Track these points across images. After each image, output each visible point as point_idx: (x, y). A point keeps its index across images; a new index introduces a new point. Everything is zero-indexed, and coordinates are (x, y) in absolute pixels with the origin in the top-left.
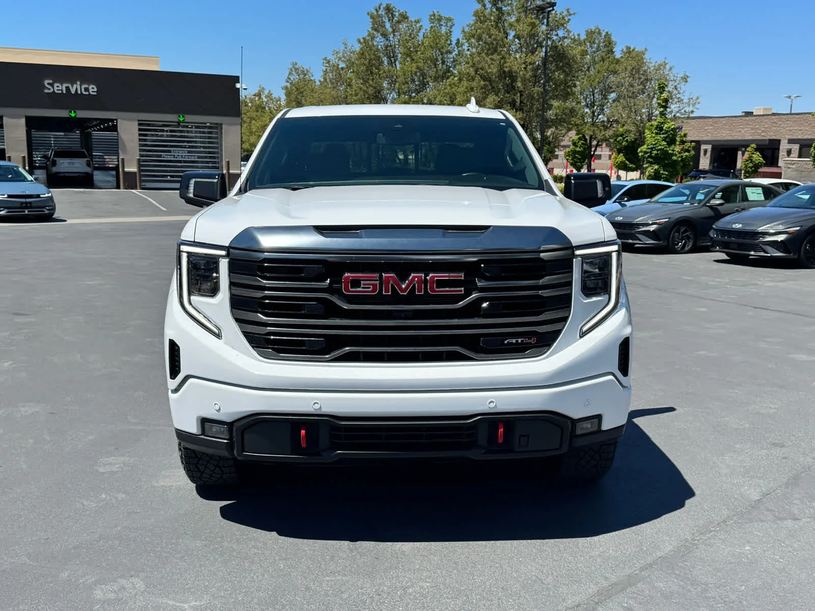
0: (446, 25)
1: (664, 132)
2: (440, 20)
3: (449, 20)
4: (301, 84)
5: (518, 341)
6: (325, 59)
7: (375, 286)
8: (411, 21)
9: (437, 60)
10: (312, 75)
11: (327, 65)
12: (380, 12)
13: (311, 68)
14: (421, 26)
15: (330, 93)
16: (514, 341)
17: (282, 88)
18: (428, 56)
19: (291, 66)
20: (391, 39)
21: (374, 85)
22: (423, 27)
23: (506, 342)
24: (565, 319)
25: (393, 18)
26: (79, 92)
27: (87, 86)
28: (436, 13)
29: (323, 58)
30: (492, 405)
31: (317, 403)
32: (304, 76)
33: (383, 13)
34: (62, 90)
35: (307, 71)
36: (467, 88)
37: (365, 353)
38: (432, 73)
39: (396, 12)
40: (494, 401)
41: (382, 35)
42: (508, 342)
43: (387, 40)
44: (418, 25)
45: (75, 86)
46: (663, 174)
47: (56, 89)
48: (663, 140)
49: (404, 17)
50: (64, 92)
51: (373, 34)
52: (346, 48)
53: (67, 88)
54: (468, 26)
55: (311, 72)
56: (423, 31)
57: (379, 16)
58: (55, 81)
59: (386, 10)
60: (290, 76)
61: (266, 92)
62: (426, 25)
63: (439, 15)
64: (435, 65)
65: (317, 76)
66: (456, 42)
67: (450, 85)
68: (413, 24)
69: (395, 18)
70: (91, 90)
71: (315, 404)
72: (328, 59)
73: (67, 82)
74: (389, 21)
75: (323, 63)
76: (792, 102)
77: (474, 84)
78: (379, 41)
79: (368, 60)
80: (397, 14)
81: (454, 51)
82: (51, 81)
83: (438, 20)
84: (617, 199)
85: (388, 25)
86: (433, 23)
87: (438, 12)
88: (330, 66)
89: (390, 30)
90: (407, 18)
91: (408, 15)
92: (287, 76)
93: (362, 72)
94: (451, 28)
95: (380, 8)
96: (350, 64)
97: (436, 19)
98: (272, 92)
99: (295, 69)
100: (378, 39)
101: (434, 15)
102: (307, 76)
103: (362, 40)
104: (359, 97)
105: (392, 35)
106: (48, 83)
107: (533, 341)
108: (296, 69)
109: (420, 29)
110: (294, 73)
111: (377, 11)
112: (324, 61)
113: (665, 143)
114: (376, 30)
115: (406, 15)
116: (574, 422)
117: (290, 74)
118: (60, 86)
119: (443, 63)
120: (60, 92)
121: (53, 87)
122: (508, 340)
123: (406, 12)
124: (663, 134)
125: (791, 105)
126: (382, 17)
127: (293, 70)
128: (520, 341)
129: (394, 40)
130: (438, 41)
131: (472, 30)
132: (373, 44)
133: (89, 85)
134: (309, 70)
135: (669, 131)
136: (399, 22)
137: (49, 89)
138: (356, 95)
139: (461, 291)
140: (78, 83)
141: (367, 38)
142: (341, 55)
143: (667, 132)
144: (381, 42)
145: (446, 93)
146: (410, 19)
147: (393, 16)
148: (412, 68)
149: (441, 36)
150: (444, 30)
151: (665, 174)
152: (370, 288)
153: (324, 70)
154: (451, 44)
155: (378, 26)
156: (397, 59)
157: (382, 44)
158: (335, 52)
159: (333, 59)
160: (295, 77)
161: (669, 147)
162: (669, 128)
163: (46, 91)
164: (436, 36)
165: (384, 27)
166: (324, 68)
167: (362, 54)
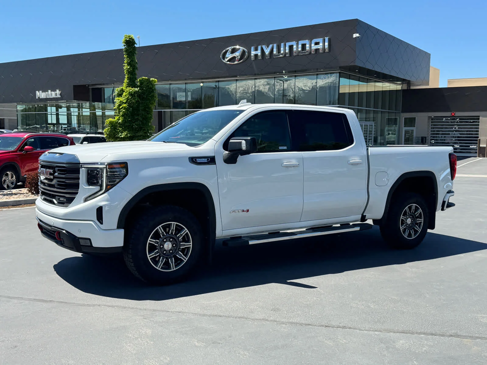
23: (60, 199)
30: (53, 223)
107: (65, 200)
116: (78, 238)
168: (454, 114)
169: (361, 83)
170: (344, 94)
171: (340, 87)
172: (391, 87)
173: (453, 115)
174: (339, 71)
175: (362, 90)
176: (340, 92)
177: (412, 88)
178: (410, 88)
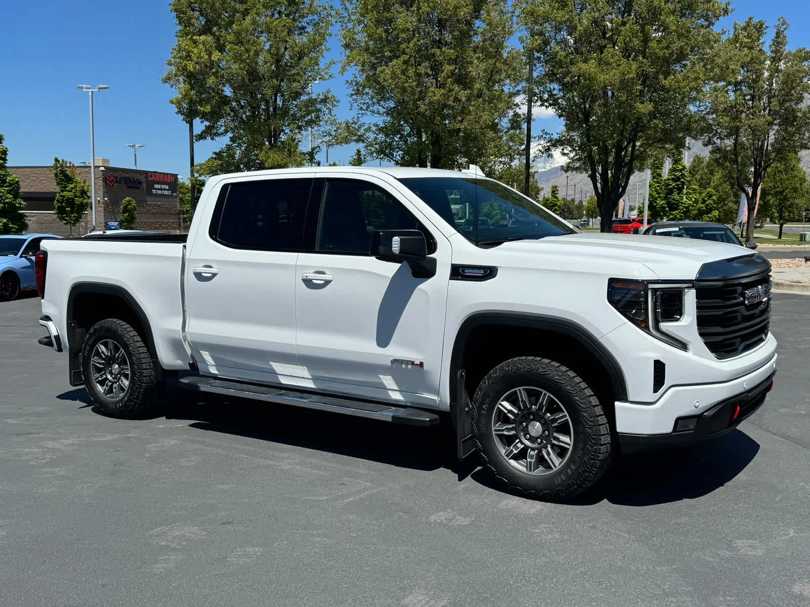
1: (8, 184)
46: (12, 228)
48: (8, 193)
71: (745, 384)
76: (135, 151)
84: (22, 254)
113: (11, 196)
124: (7, 186)
125: (135, 155)
135: (14, 184)
143: (11, 185)
151: (15, 228)
161: (15, 200)
162: (13, 180)
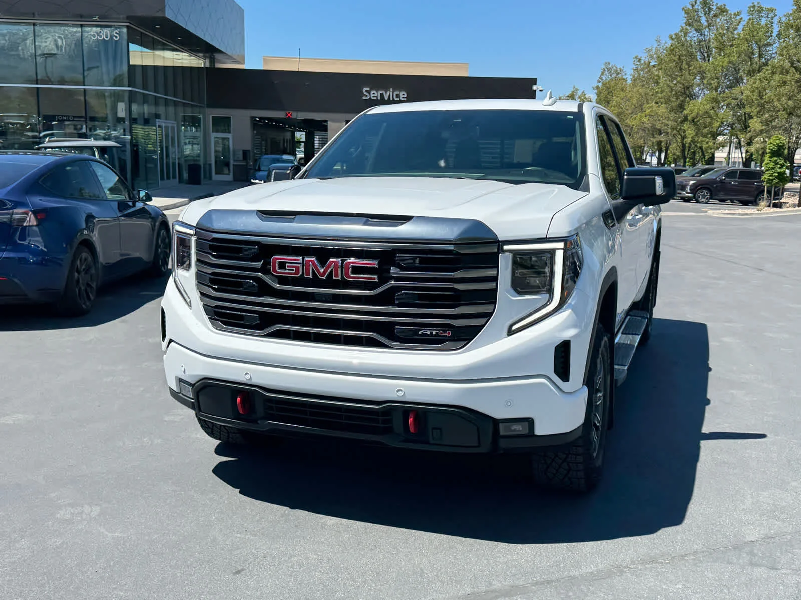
0: (768, 17)
2: (760, 11)
3: (772, 10)
4: (613, 84)
5: (432, 332)
6: (636, 58)
7: (297, 268)
8: (731, 15)
9: (753, 54)
10: (625, 75)
11: (638, 64)
12: (696, 7)
13: (625, 67)
14: (742, 19)
15: (638, 92)
16: (428, 332)
17: (594, 89)
18: (742, 50)
19: (603, 67)
20: (706, 34)
21: (682, 82)
22: (744, 19)
23: (420, 333)
24: (488, 315)
25: (710, 12)
26: (392, 99)
27: (398, 93)
28: (756, 4)
29: (634, 57)
30: (400, 394)
31: (248, 374)
32: (617, 75)
33: (700, 8)
34: (377, 97)
35: (621, 70)
36: (779, 82)
37: (295, 332)
38: (746, 67)
39: (713, 6)
40: (403, 390)
41: (696, 30)
42: (422, 333)
43: (701, 35)
44: (738, 18)
45: (388, 93)
47: (372, 96)
49: (723, 11)
50: (379, 99)
51: (687, 29)
52: (659, 46)
53: (382, 95)
54: (785, 16)
55: (624, 71)
56: (743, 23)
57: (697, 11)
58: (372, 89)
59: (702, 5)
60: (602, 77)
61: (579, 93)
62: (745, 17)
63: (759, 7)
64: (751, 59)
65: (629, 75)
66: (777, 34)
67: (760, 79)
68: (733, 17)
69: (712, 13)
70: (401, 96)
71: (246, 374)
72: (639, 57)
73: (382, 90)
74: (705, 15)
75: (634, 61)
77: (789, 78)
78: (693, 36)
79: (678, 57)
80: (714, 8)
81: (774, 44)
82: (368, 89)
83: (758, 11)
85: (703, 20)
86: (752, 15)
87: (758, 4)
88: (641, 65)
89: (706, 24)
90: (727, 11)
91: (728, 8)
92: (599, 77)
93: (671, 68)
94: (773, 20)
95: (696, 3)
96: (660, 61)
97: (757, 11)
98: (585, 93)
99: (607, 69)
100: (691, 35)
101: (754, 7)
102: (620, 76)
103: (674, 37)
104: (664, 94)
105: (707, 30)
106: (366, 91)
107: (448, 334)
108: (609, 70)
109: (740, 22)
110: (606, 73)
111: (693, 6)
112: (635, 60)
114: (690, 25)
115: (724, 8)
116: (495, 422)
117: (602, 74)
118: (376, 93)
119: (760, 56)
120: (375, 99)
121: (370, 94)
122: (422, 331)
123: (725, 5)
126: (698, 12)
127: (606, 70)
128: (434, 333)
129: (710, 35)
130: (755, 33)
131: (789, 20)
132: (686, 40)
133: (400, 92)
134: (622, 69)
136: (716, 16)
137: (367, 96)
138: (662, 92)
139: (375, 279)
140: (391, 90)
141: (680, 34)
142: (653, 53)
144: (695, 37)
145: (755, 88)
146: (729, 13)
147: (710, 10)
148: (723, 63)
149: (760, 29)
150: (764, 22)
152: (293, 270)
153: (634, 69)
154: (772, 36)
155: (692, 20)
156: (711, 54)
157: (695, 39)
158: (648, 50)
159: (645, 58)
160: (607, 77)
163: (364, 98)
164: (753, 29)
165: (699, 21)
166: (635, 67)
167: (672, 51)
168: (291, 115)
169: (145, 50)
170: (134, 66)
171: (130, 53)
172: (184, 62)
173: (289, 117)
174: (128, 24)
175: (148, 62)
176: (131, 63)
177: (219, 66)
178: (214, 66)
